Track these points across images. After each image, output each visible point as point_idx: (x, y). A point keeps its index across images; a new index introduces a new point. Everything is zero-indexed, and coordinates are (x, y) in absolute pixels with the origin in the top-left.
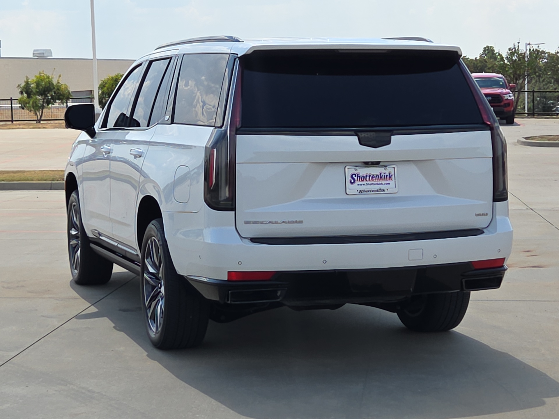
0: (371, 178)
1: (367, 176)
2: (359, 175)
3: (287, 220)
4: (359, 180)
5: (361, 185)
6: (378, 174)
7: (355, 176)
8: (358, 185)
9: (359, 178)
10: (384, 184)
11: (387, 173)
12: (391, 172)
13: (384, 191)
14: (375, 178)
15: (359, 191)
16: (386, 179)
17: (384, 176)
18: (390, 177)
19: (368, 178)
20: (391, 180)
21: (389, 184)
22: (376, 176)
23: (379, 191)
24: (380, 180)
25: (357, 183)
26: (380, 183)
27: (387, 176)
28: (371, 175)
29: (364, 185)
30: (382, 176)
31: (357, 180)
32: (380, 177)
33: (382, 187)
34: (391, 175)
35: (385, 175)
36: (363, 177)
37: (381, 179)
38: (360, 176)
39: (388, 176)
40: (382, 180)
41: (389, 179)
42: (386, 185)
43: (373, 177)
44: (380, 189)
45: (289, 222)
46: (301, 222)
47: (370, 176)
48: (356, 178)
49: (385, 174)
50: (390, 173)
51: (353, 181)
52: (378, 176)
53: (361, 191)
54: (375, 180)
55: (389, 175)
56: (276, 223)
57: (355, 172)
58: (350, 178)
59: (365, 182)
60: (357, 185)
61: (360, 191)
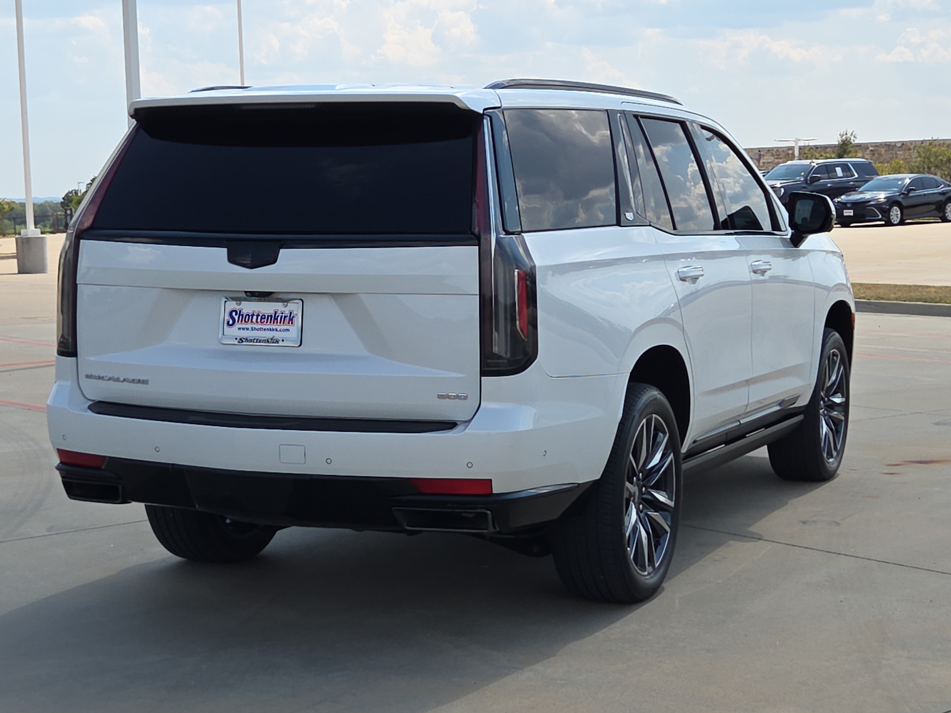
0: (259, 318)
1: (253, 315)
2: (242, 313)
3: (131, 377)
4: (242, 321)
5: (243, 329)
6: (272, 312)
7: (236, 314)
8: (239, 329)
9: (241, 317)
10: (280, 331)
11: (287, 313)
12: (293, 311)
13: (277, 342)
14: (266, 320)
15: (237, 340)
16: (284, 323)
17: (282, 316)
18: (291, 320)
19: (255, 317)
20: (292, 323)
21: (288, 330)
22: (268, 316)
23: (270, 341)
24: (274, 323)
25: (237, 326)
26: (273, 328)
27: (285, 317)
28: (261, 315)
29: (248, 329)
30: (278, 316)
31: (238, 322)
32: (273, 318)
33: (277, 335)
34: (292, 315)
35: (284, 315)
36: (247, 317)
37: (276, 321)
38: (243, 315)
39: (287, 316)
40: (277, 323)
41: (289, 323)
42: (282, 332)
43: (263, 317)
44: (272, 339)
45: (133, 381)
46: (145, 382)
47: (258, 316)
48: (236, 318)
49: (282, 313)
50: (291, 313)
51: (231, 322)
52: (271, 316)
53: (243, 339)
54: (265, 323)
55: (289, 315)
56: (118, 380)
57: (237, 308)
58: (227, 317)
59: (249, 326)
60: (237, 329)
61: (241, 339)
